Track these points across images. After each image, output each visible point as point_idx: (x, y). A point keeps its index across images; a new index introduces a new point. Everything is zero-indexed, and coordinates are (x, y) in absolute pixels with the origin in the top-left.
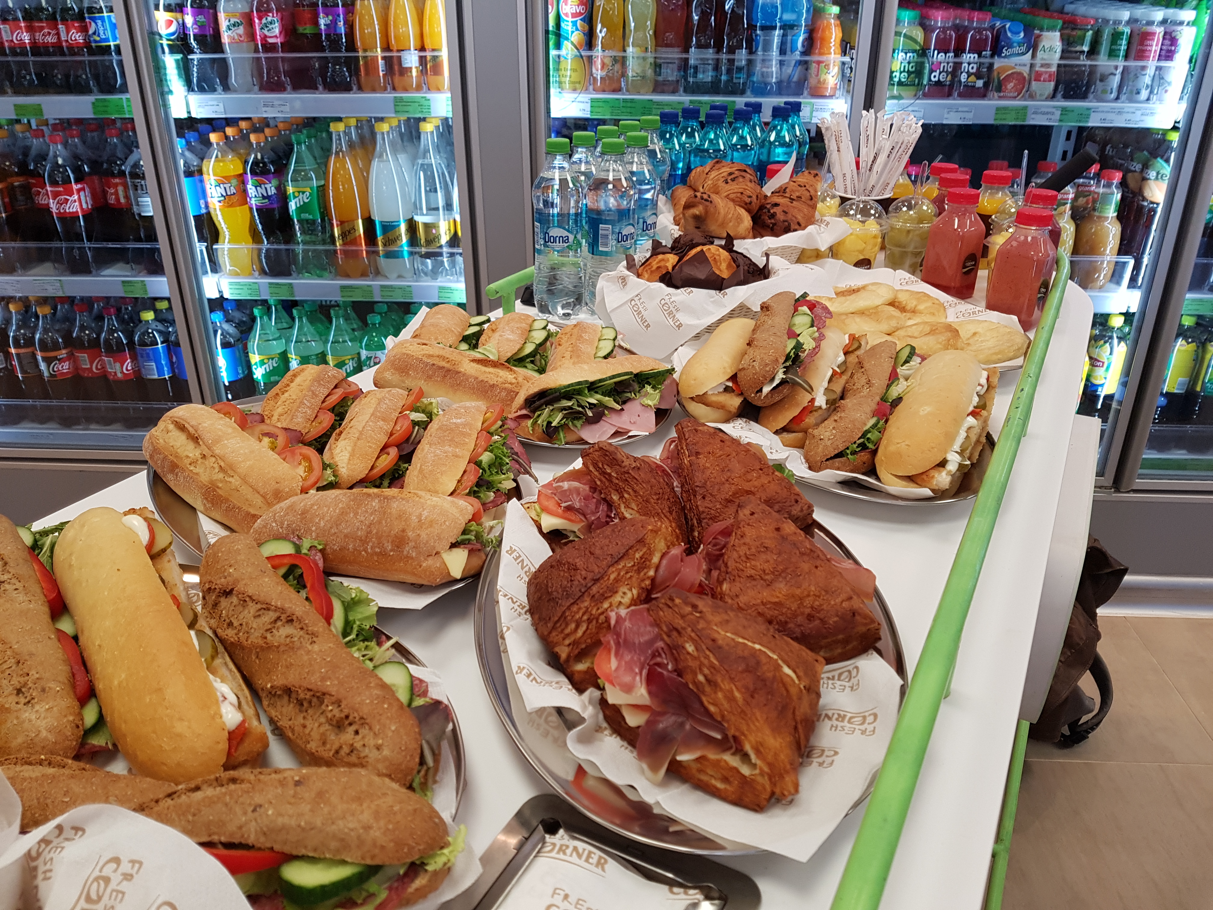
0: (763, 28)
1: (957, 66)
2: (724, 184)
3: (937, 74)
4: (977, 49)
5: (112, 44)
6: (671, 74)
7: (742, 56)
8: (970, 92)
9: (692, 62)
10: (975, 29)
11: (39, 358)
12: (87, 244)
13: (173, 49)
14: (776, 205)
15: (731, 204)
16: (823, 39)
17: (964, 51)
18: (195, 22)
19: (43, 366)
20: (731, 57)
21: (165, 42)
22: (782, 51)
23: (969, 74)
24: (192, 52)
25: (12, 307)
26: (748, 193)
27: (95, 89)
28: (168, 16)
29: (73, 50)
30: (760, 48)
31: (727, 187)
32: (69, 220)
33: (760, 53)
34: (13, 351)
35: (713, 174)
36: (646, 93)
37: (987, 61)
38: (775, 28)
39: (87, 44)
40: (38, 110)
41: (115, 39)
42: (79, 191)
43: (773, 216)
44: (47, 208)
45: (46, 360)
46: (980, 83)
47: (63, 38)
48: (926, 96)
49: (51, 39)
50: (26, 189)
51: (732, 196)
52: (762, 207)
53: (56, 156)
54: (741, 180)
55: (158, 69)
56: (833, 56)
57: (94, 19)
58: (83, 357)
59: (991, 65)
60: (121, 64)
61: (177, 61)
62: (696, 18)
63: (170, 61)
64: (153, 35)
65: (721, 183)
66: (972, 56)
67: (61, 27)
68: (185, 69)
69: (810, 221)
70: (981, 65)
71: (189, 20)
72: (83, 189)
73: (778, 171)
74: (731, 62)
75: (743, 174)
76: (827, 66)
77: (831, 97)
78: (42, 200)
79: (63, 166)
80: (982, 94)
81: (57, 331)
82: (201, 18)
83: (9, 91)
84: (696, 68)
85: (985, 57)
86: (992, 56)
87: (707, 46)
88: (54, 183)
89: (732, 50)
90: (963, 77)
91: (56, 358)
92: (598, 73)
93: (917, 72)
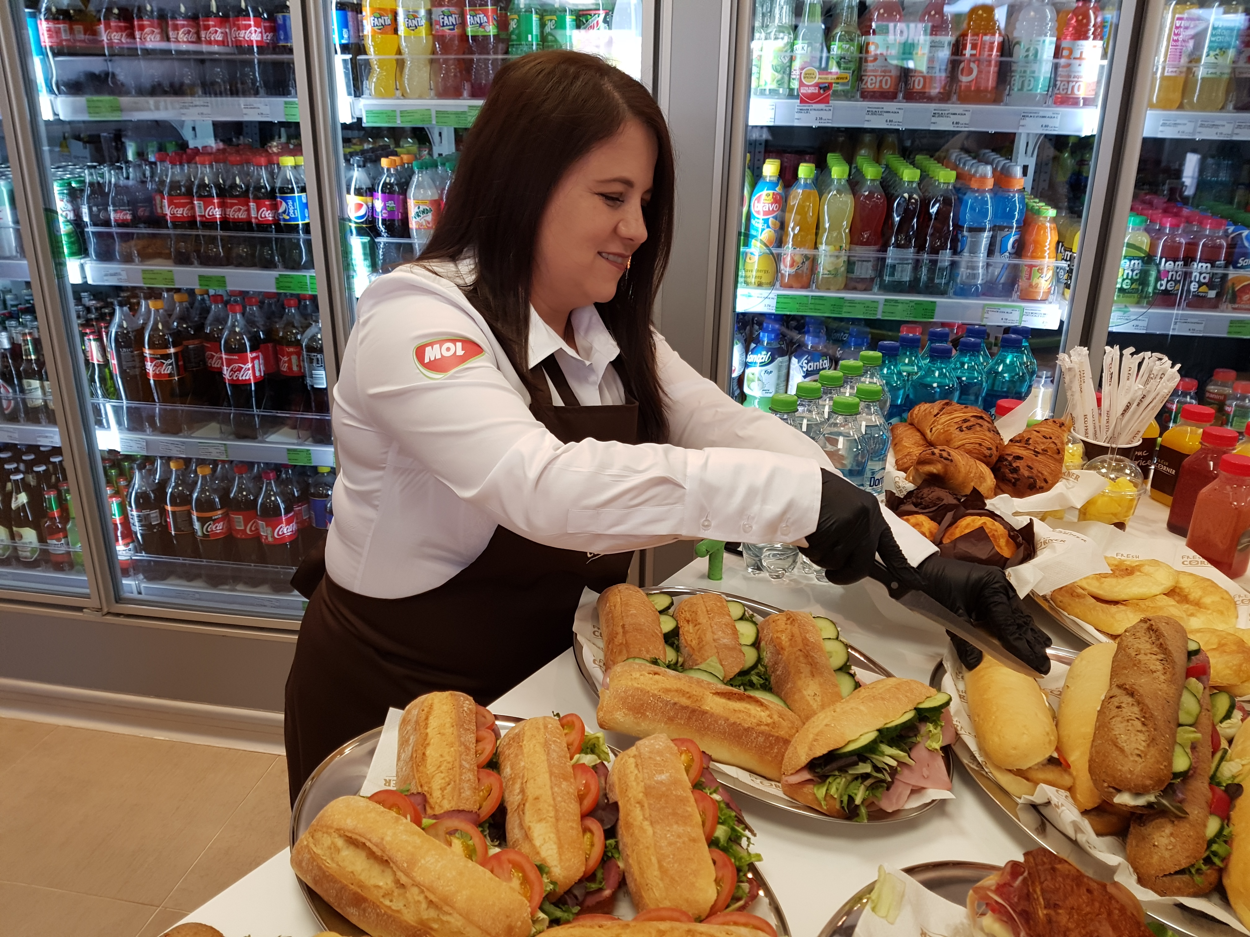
1: (1187, 275)
2: (957, 432)
3: (1164, 282)
4: (1210, 258)
6: (865, 271)
7: (945, 257)
8: (1198, 302)
9: (889, 261)
10: (1207, 236)
11: (195, 517)
12: (255, 411)
13: (361, 232)
14: (1019, 458)
15: (972, 461)
16: (1036, 242)
17: (1193, 259)
18: (385, 207)
19: (197, 525)
20: (934, 257)
21: (353, 226)
23: (1201, 284)
24: (379, 234)
25: (172, 465)
26: (987, 444)
27: (280, 265)
28: (359, 199)
29: (263, 226)
30: (966, 250)
31: (962, 435)
32: (240, 387)
33: (966, 254)
34: (169, 508)
36: (838, 290)
37: (1220, 271)
38: (983, 230)
39: (276, 222)
40: (221, 281)
41: (304, 218)
42: (253, 359)
43: (1016, 470)
44: (220, 372)
45: (201, 520)
46: (1212, 294)
47: (253, 214)
48: (1151, 304)
49: (242, 215)
50: (201, 351)
51: (968, 447)
52: (1001, 458)
53: (234, 326)
54: (978, 428)
55: (346, 253)
56: (1047, 259)
57: (285, 199)
58: (238, 519)
59: (1225, 276)
60: (308, 243)
61: (364, 244)
62: (897, 219)
63: (357, 244)
64: (343, 220)
66: (1204, 265)
67: (252, 205)
68: (371, 251)
69: (1057, 477)
70: (1214, 275)
71: (379, 205)
72: (257, 357)
73: (1009, 409)
74: (934, 262)
75: (980, 421)
76: (1040, 270)
77: (1043, 301)
78: (215, 364)
79: (240, 334)
80: (1214, 305)
81: (215, 491)
82: (391, 204)
83: (196, 262)
84: (893, 267)
85: (1219, 267)
86: (1226, 266)
87: (906, 246)
88: (230, 350)
89: (935, 251)
90: (1194, 287)
91: (210, 519)
92: (786, 269)
93: (1142, 280)
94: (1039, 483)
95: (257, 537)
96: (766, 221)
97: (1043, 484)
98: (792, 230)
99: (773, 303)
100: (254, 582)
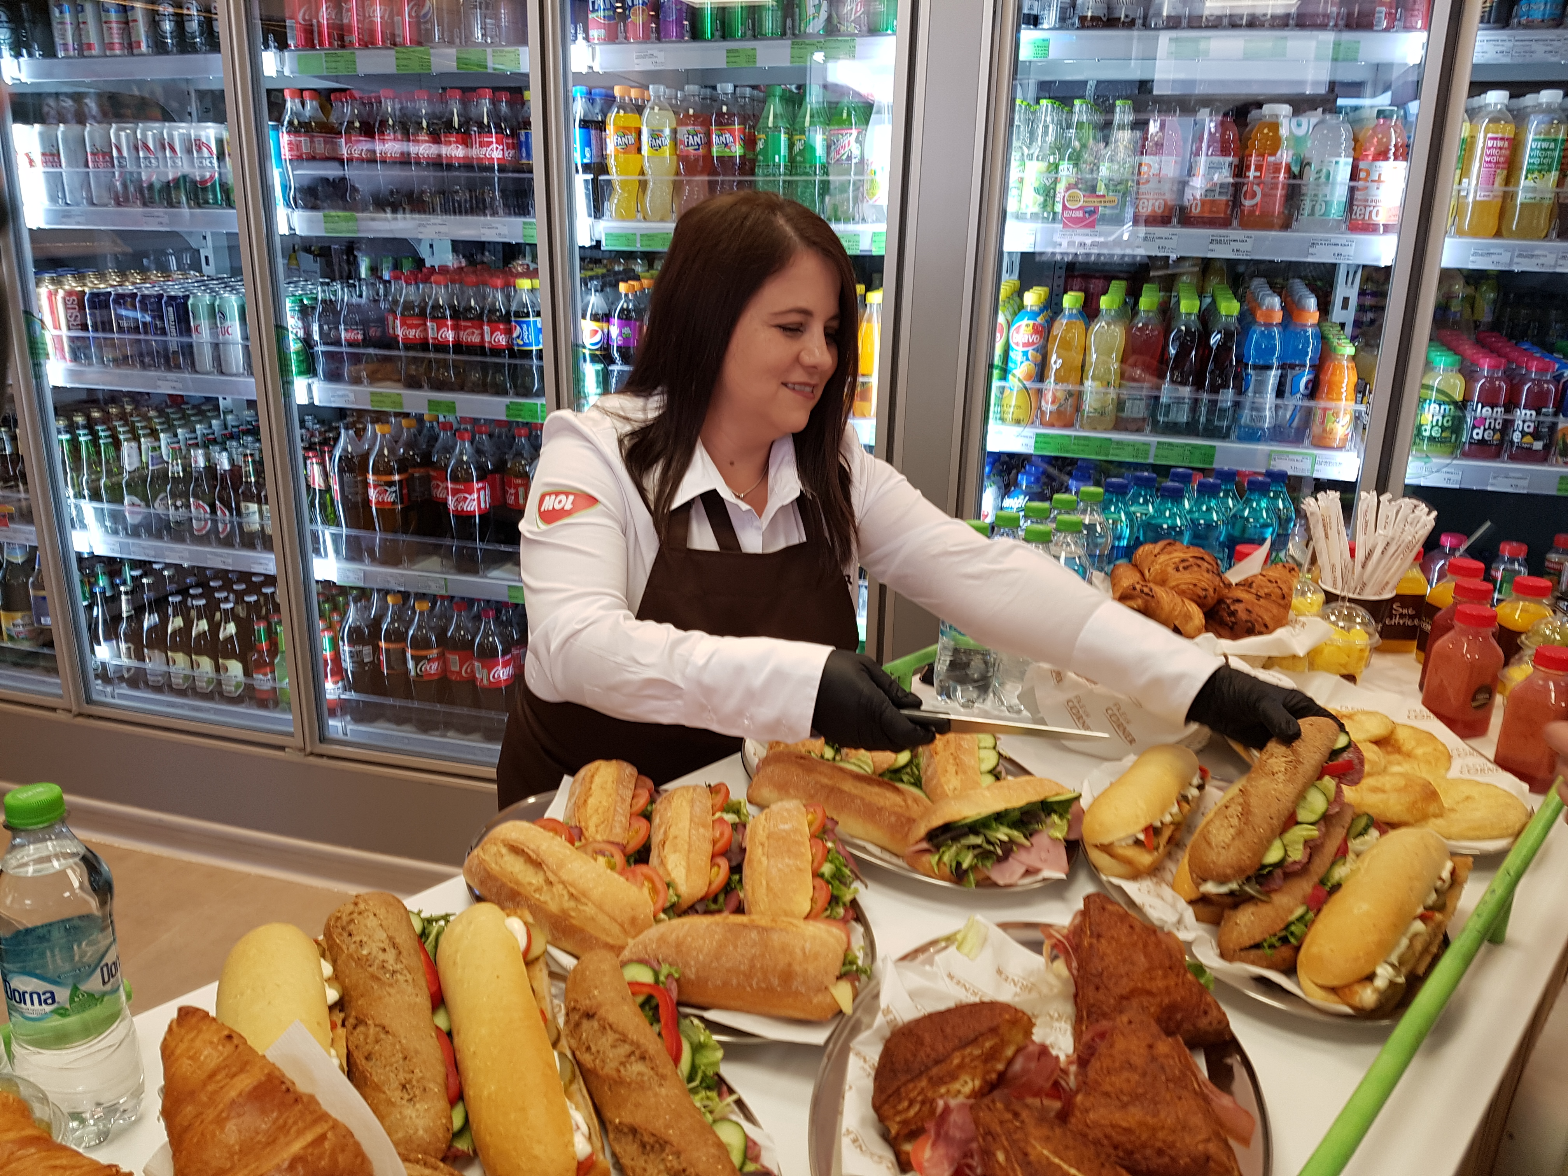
0: (1255, 367)
1: (1508, 424)
2: (1173, 572)
3: (1481, 431)
4: (1537, 403)
5: (534, 348)
6: (1137, 410)
7: (1227, 397)
8: (1525, 455)
9: (1164, 400)
10: (1533, 380)
11: (409, 656)
12: (479, 545)
13: (594, 359)
14: (1239, 601)
15: (1178, 599)
16: (1330, 384)
17: (1517, 406)
18: (621, 334)
19: (411, 664)
20: (1214, 397)
21: (587, 352)
22: (1280, 393)
23: (1524, 434)
24: (612, 362)
25: (389, 599)
26: (1204, 585)
27: (511, 392)
28: (595, 325)
29: (496, 351)
30: (1251, 389)
31: (1178, 575)
32: (465, 518)
33: (1250, 393)
34: (383, 644)
35: (1162, 558)
36: (1106, 430)
37: (1550, 419)
38: (1270, 367)
39: (510, 347)
40: (451, 407)
41: (538, 344)
42: (479, 490)
43: (1233, 613)
44: (445, 504)
45: (415, 659)
46: (1538, 445)
47: (487, 338)
48: (1465, 455)
49: (476, 339)
50: (427, 480)
51: (1183, 587)
52: (1221, 601)
53: (461, 453)
54: (1196, 568)
55: (577, 380)
56: (1344, 402)
57: (520, 324)
58: (454, 660)
59: (1554, 425)
60: (541, 369)
61: (597, 372)
62: (1173, 351)
63: (590, 371)
64: (577, 346)
65: (1170, 570)
66: (1528, 412)
67: (486, 328)
68: (604, 379)
69: (1281, 622)
70: (1539, 424)
71: (614, 331)
72: (484, 488)
73: (1247, 555)
74: (1214, 403)
75: (1199, 562)
76: (1336, 414)
77: (1340, 448)
78: (441, 495)
79: (467, 463)
80: (1543, 457)
81: (432, 629)
82: (627, 330)
83: (426, 386)
84: (1168, 406)
85: (1545, 415)
86: (1556, 414)
87: (1184, 383)
88: (455, 479)
89: (1215, 389)
90: (1516, 437)
91: (425, 658)
92: (1048, 406)
93: (1455, 426)
94: (1257, 627)
95: (472, 680)
96: (1025, 353)
97: (1263, 629)
98: (1055, 362)
99: (1032, 442)
100: (466, 729)
